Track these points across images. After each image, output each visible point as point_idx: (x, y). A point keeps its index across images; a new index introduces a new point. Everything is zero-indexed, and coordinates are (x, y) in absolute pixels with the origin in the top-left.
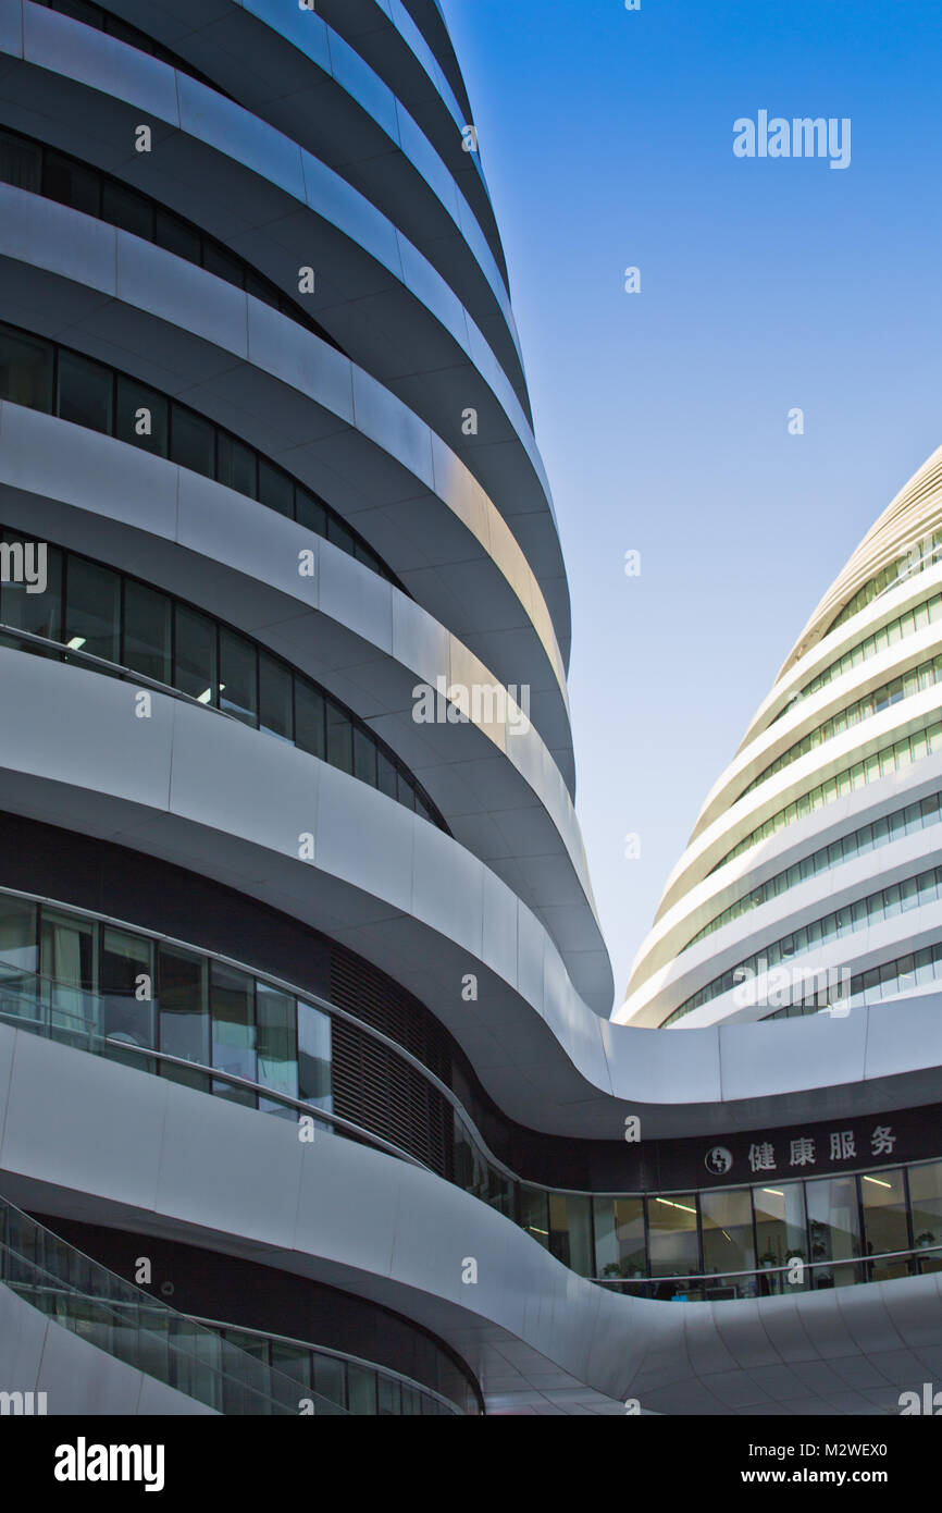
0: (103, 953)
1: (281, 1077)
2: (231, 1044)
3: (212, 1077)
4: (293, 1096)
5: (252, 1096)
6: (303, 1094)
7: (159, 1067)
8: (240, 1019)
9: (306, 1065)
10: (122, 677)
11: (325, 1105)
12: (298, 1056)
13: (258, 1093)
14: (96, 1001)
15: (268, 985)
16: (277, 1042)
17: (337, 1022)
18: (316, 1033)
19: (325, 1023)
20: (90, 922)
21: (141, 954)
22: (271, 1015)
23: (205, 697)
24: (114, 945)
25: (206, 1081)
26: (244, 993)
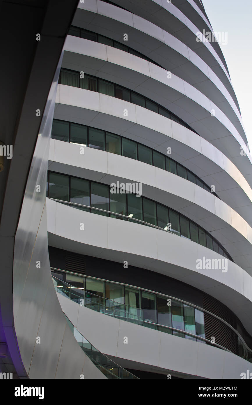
0: (142, 298)
1: (191, 329)
2: (177, 320)
3: (172, 330)
4: (194, 334)
5: (183, 335)
6: (197, 334)
7: (158, 328)
8: (179, 314)
9: (198, 326)
10: (143, 224)
11: (203, 336)
12: (196, 323)
13: (185, 334)
14: (141, 311)
15: (186, 305)
16: (189, 320)
17: (205, 314)
18: (200, 317)
19: (202, 314)
20: (138, 290)
21: (152, 298)
22: (188, 313)
23: (166, 228)
24: (145, 296)
25: (171, 331)
26: (180, 307)
